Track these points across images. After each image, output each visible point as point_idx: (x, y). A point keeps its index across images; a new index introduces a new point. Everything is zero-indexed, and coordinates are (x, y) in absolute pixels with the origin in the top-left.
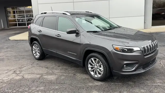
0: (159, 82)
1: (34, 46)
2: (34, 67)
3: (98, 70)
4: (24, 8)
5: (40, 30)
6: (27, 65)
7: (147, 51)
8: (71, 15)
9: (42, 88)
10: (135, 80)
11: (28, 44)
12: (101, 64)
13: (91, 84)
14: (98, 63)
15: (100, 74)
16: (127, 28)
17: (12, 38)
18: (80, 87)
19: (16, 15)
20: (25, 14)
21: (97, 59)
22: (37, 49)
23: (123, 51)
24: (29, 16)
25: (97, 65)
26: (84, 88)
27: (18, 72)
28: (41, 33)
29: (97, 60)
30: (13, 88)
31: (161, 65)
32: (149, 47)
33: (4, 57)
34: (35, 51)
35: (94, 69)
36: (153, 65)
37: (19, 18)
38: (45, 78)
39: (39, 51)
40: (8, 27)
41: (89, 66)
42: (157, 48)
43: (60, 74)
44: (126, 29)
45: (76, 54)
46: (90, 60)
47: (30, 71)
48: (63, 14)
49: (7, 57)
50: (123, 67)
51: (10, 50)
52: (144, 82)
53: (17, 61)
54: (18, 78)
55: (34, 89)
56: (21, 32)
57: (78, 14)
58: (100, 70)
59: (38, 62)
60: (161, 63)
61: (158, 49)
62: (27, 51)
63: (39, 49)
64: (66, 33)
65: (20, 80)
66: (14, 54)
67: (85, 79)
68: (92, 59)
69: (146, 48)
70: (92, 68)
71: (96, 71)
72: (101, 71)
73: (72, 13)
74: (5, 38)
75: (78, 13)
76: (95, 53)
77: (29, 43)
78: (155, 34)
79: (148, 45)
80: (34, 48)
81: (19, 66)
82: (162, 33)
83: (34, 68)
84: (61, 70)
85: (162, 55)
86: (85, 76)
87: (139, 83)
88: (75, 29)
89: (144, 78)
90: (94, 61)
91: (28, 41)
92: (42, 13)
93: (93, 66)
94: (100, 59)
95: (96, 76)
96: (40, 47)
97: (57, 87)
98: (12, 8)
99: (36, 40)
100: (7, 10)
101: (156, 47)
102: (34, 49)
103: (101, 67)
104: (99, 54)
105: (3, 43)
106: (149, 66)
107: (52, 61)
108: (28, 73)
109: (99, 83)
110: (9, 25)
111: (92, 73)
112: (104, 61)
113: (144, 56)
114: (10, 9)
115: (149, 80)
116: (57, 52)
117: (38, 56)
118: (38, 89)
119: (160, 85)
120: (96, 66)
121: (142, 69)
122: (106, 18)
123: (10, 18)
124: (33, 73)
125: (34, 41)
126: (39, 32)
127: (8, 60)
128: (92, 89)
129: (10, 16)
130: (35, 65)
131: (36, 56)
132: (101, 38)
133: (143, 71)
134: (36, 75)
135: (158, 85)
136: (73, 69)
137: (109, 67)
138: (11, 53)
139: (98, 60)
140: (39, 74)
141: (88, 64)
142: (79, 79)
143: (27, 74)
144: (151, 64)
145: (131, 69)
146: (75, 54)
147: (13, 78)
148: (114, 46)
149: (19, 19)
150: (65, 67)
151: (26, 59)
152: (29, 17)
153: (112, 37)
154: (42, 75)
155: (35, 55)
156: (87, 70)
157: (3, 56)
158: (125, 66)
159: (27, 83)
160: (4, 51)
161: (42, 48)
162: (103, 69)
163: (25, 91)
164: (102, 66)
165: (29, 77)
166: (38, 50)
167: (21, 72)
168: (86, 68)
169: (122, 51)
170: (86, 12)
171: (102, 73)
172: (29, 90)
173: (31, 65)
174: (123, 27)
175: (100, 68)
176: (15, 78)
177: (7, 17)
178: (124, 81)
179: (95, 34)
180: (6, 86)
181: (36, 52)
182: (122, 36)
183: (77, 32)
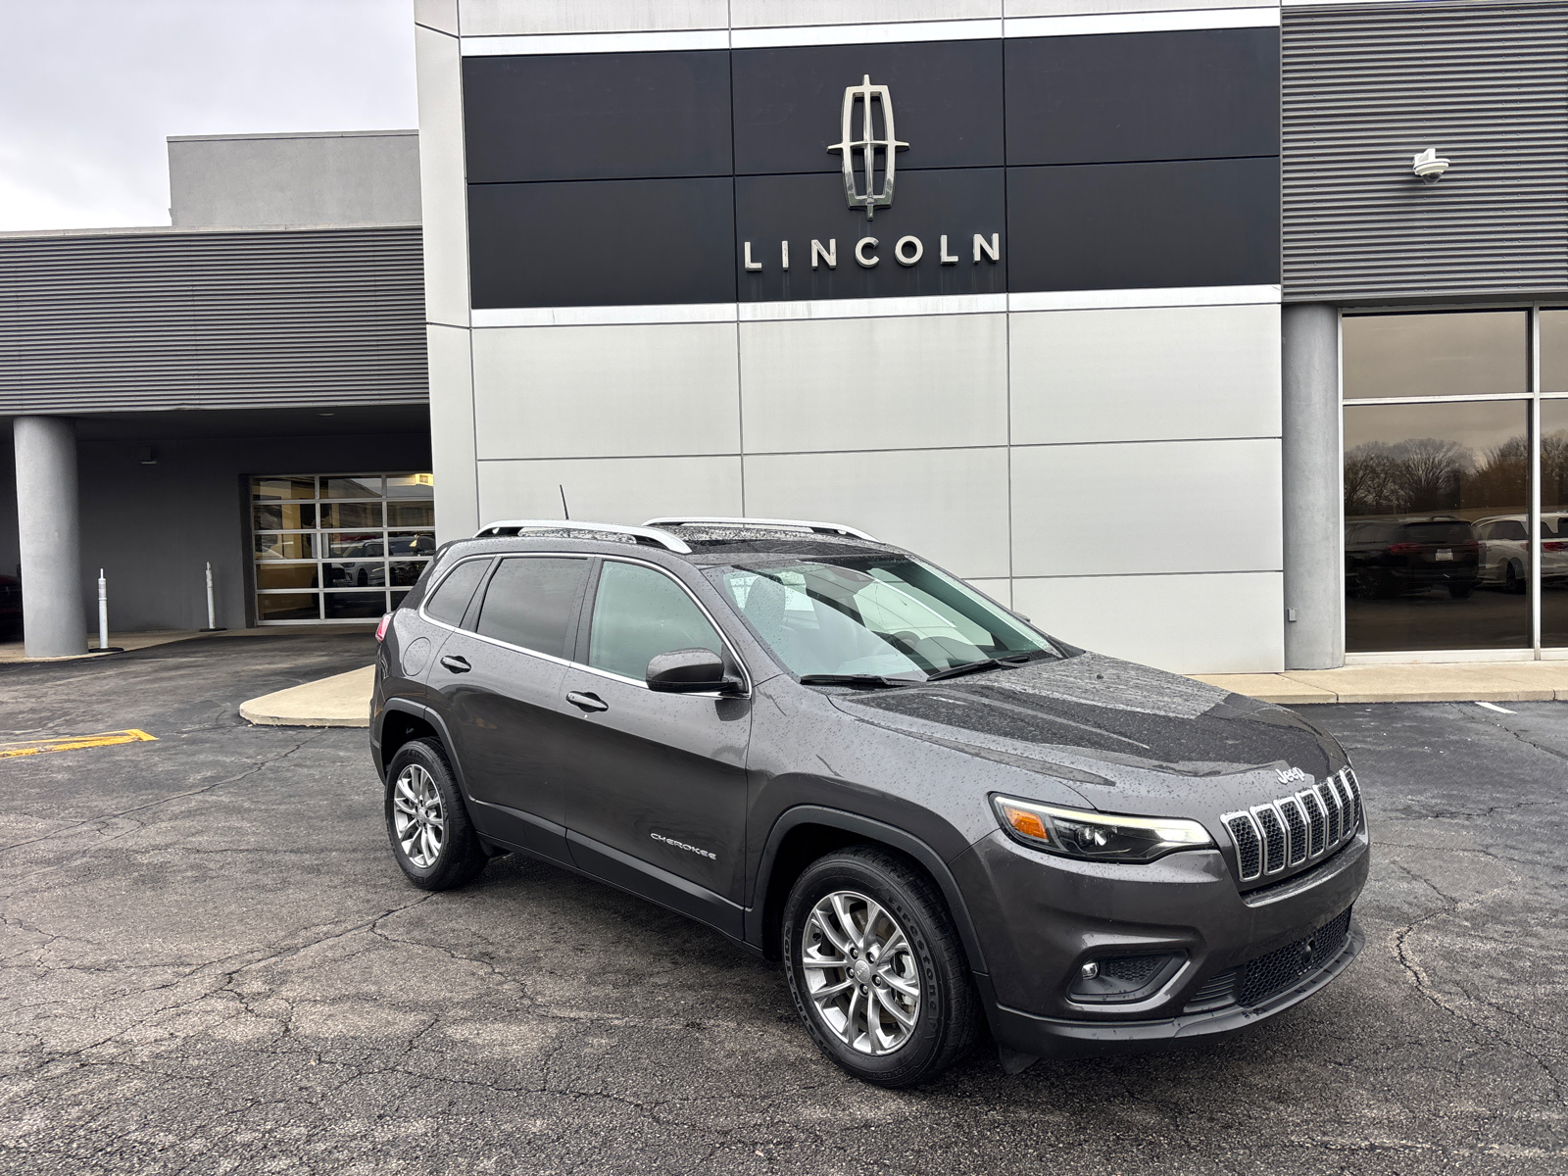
0: (1376, 1123)
1: (409, 776)
2: (387, 943)
3: (881, 993)
4: (384, 482)
5: (460, 659)
6: (338, 930)
7: (1263, 853)
8: (694, 552)
9: (418, 1127)
10: (1181, 1094)
11: (365, 762)
12: (905, 944)
13: (815, 1113)
14: (882, 934)
15: (890, 1026)
16: (1125, 665)
17: (258, 708)
18: (726, 1133)
19: (318, 532)
20: (385, 529)
21: (869, 900)
22: (429, 803)
23: (1075, 844)
24: (414, 544)
25: (875, 950)
26: (755, 1144)
27: (257, 986)
28: (460, 679)
29: (875, 908)
30: (192, 1118)
31: (1409, 973)
32: (1284, 825)
33: (172, 856)
34: (410, 817)
35: (848, 983)
36: (1328, 972)
37: (342, 553)
38: (454, 1043)
39: (438, 816)
40: (250, 624)
41: (813, 956)
42: (1361, 828)
43: (582, 1014)
44: (1109, 673)
45: (712, 856)
46: (817, 911)
47: (348, 980)
48: (641, 540)
49: (194, 858)
50: (1071, 980)
51: (225, 799)
52: (1254, 1113)
53: (263, 888)
54: (245, 1031)
55: (353, 1138)
56: (335, 660)
57: (747, 545)
58: (896, 995)
59: (422, 909)
60: (1408, 954)
61: (1363, 838)
62: (353, 815)
63: (437, 799)
64: (645, 685)
65: (258, 1050)
66: (253, 834)
67: (777, 1063)
68: (837, 901)
69: (1259, 832)
70: (833, 975)
71: (863, 1001)
72: (904, 1008)
73: (705, 537)
74: (208, 705)
75: (747, 535)
76: (855, 853)
77: (373, 747)
78: (1373, 716)
79: (1276, 806)
80: (401, 794)
81: (272, 937)
82: (1426, 713)
83: (388, 954)
84: (590, 981)
85: (1419, 887)
86: (774, 1042)
87: (1211, 1120)
88: (716, 660)
89: (1256, 1080)
90: (846, 920)
91: (366, 737)
92: (488, 533)
93: (841, 956)
94: (895, 906)
95: (862, 1045)
96: (451, 790)
97: (537, 1125)
98: (296, 484)
99: (423, 729)
100: (257, 497)
101: (1346, 821)
102: (407, 801)
103: (900, 970)
104: (886, 863)
105: (192, 742)
106: (1298, 980)
107: (533, 907)
108: (332, 993)
109: (885, 1108)
110: (260, 608)
111: (835, 1020)
112: (927, 923)
113: (1245, 894)
114: (278, 494)
115: (1297, 1102)
116: (572, 836)
117: (430, 862)
118: (381, 1135)
119: (1388, 1149)
120: (866, 958)
121: (1230, 1000)
122: (961, 581)
123: (273, 558)
124: (367, 998)
125: (411, 738)
126: (454, 669)
127: (196, 880)
128: (816, 1152)
129: (273, 539)
130: (398, 934)
131: (417, 861)
132: (910, 734)
133: (1239, 1020)
134: (385, 1014)
135: (1372, 1147)
136: (687, 974)
137: (967, 975)
138: (235, 822)
139: (881, 915)
140: (414, 1007)
141: (805, 939)
142: (729, 1062)
143: (323, 1002)
144: (1307, 958)
145: (1139, 995)
146: (704, 853)
147: (205, 1035)
148: (999, 800)
149: (336, 562)
150: (626, 961)
151: (337, 881)
152: (416, 551)
153: (989, 731)
154: (437, 1013)
155: (407, 846)
156: (793, 989)
157: (167, 846)
158: (1088, 967)
159: (305, 1083)
160: (177, 809)
161: (461, 800)
162: (916, 992)
163: (279, 1142)
164: (909, 961)
165: (335, 1028)
166: (437, 808)
167: (276, 980)
168: (790, 974)
169: (1063, 849)
170: (817, 530)
171: (912, 1023)
172: (308, 1142)
173: (364, 932)
174: (1094, 657)
175: (898, 983)
176: (219, 1034)
177: (252, 544)
178: (1089, 1100)
179: (861, 702)
180: (139, 1092)
181: (414, 828)
182: (1067, 728)
183: (728, 677)
